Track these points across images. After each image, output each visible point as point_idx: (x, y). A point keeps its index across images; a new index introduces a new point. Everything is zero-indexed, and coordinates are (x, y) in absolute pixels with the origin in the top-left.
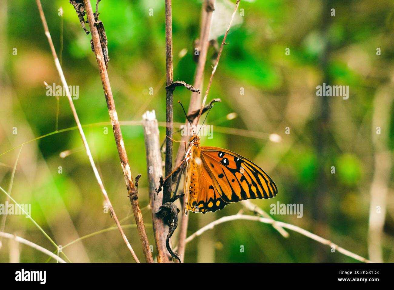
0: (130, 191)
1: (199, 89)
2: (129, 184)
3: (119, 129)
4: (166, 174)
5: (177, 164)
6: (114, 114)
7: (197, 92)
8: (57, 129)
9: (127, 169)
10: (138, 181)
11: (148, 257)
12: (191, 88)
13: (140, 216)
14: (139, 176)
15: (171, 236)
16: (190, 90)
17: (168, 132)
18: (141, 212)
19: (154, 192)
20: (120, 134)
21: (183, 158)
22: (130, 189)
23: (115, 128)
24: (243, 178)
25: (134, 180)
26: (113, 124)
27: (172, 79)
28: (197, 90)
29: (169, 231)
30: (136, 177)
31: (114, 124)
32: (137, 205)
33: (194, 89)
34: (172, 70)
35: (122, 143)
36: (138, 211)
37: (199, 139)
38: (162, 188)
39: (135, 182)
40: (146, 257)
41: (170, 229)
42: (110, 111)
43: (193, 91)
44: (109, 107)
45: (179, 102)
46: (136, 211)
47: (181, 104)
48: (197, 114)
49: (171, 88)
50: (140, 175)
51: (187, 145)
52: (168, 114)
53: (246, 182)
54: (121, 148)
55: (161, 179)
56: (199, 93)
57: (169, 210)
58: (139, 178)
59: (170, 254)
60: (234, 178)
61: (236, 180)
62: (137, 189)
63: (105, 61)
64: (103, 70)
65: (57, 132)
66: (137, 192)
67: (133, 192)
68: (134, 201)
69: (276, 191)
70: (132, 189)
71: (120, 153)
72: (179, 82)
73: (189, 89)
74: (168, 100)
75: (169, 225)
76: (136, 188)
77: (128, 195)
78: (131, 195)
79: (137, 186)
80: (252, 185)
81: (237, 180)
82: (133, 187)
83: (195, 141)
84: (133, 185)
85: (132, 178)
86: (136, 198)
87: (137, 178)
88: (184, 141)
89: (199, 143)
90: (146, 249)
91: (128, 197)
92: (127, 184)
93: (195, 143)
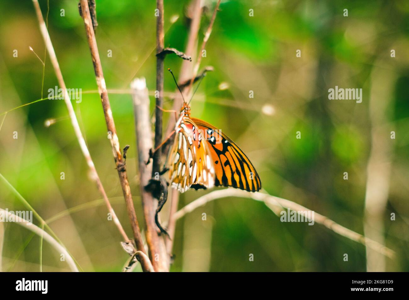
0: (118, 163)
1: (190, 57)
2: (117, 155)
3: (107, 97)
4: (156, 146)
5: (166, 136)
6: (102, 82)
7: (188, 59)
8: (42, 97)
9: (115, 140)
10: (126, 153)
11: (136, 232)
12: (182, 55)
13: (128, 189)
14: (127, 148)
15: (160, 210)
16: (181, 58)
17: (158, 101)
18: (129, 185)
19: (143, 164)
20: (108, 102)
21: (174, 129)
22: (118, 161)
23: (102, 96)
24: (227, 163)
25: (122, 151)
26: (100, 92)
27: (162, 46)
28: (189, 58)
29: (159, 205)
30: (124, 148)
31: (102, 92)
32: (125, 178)
33: (185, 56)
34: (162, 36)
35: (110, 112)
36: (126, 184)
37: (190, 109)
38: (152, 160)
39: (123, 153)
40: (134, 232)
41: (159, 203)
42: (97, 79)
43: (184, 59)
44: (97, 74)
45: (169, 70)
46: (124, 184)
47: (171, 72)
48: (188, 83)
49: (161, 55)
50: (128, 146)
51: (178, 115)
52: (158, 82)
53: (229, 167)
54: (109, 118)
55: (151, 151)
56: (191, 61)
57: (158, 183)
58: (127, 149)
59: (158, 230)
60: (218, 159)
61: (219, 163)
62: (125, 161)
63: (93, 27)
64: (91, 35)
65: (42, 99)
66: (125, 164)
67: (121, 163)
68: (122, 173)
69: (260, 186)
70: (120, 161)
71: (108, 123)
72: (169, 49)
73: (180, 56)
74: (159, 67)
75: (158, 199)
76: (124, 159)
77: (116, 167)
78: (118, 166)
79: (125, 157)
80: (236, 173)
81: (221, 162)
82: (121, 159)
83: (186, 111)
84: (121, 157)
85: (120, 150)
86: (123, 170)
87: (126, 149)
88: (174, 111)
89: (190, 114)
90: (134, 224)
91: (116, 169)
92: (115, 155)
93: (186, 113)
